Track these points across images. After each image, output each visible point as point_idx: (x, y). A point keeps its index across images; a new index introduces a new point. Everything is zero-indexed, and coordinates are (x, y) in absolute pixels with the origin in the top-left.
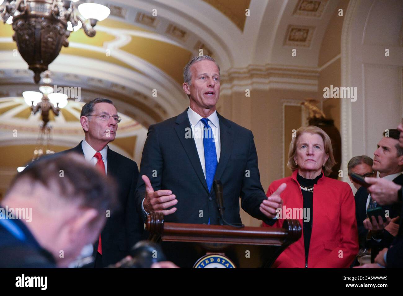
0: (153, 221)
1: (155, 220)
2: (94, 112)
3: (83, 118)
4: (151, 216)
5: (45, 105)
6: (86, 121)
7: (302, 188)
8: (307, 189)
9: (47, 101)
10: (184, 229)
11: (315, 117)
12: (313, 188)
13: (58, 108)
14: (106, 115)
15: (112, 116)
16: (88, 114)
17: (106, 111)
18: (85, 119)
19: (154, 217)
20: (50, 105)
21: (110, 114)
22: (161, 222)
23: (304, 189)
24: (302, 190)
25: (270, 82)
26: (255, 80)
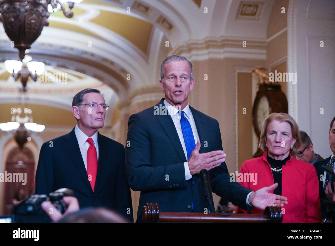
0: (150, 212)
1: (151, 211)
2: (83, 102)
3: (74, 107)
4: (147, 207)
5: (25, 73)
6: (77, 110)
7: (272, 168)
8: (277, 170)
9: (26, 68)
10: (177, 218)
11: (264, 83)
12: (282, 169)
13: (36, 75)
14: (95, 104)
15: (100, 104)
16: (78, 104)
17: (95, 101)
18: (76, 108)
19: (150, 208)
20: (29, 72)
21: (98, 103)
22: (157, 212)
23: (274, 170)
24: (272, 170)
25: (225, 52)
26: (211, 50)
